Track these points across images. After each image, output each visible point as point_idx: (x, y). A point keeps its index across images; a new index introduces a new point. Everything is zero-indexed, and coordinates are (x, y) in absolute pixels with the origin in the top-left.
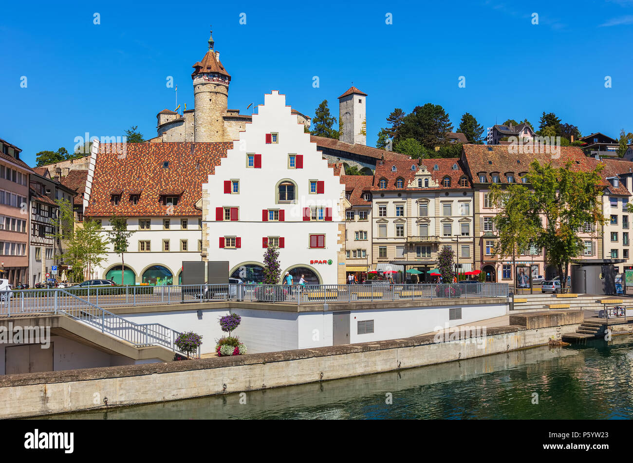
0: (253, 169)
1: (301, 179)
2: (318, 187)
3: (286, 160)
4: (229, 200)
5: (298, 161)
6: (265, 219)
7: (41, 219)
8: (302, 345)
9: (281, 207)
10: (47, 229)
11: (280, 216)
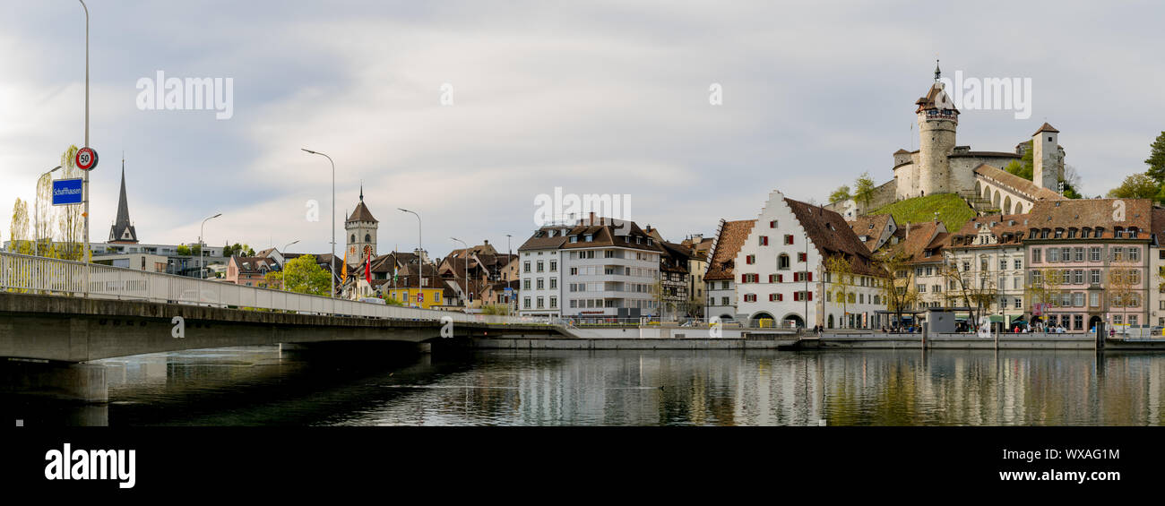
0: (763, 247)
1: (792, 252)
2: (803, 257)
3: (782, 239)
4: (751, 269)
5: (790, 240)
6: (771, 281)
7: (672, 283)
8: (641, 337)
9: (780, 272)
10: (678, 290)
11: (780, 278)
